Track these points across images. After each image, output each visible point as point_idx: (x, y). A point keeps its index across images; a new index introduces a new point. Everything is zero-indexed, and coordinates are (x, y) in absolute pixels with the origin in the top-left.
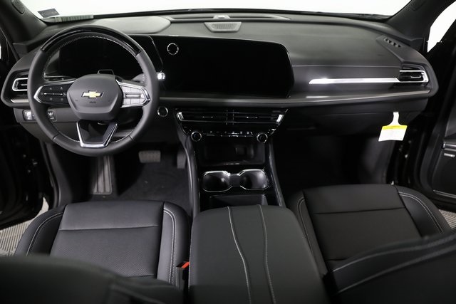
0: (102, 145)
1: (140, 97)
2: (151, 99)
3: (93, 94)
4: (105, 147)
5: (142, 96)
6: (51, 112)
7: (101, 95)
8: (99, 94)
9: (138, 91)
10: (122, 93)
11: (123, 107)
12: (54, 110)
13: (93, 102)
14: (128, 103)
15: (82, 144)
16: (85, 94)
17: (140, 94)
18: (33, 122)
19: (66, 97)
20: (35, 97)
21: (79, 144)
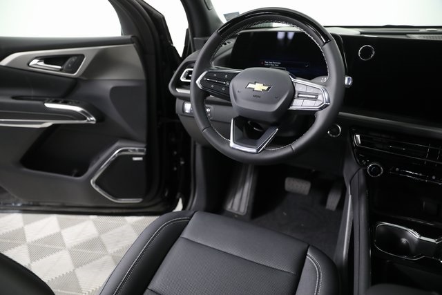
0: (254, 151)
1: (316, 99)
2: (331, 104)
3: (259, 87)
4: (257, 153)
5: (320, 97)
6: (209, 108)
7: (268, 89)
8: (266, 88)
9: (316, 91)
10: (295, 91)
11: (291, 108)
12: (212, 106)
13: (257, 96)
14: (298, 104)
15: (232, 144)
16: (250, 86)
17: (317, 95)
18: (190, 116)
19: (228, 87)
20: (198, 81)
21: (229, 143)
